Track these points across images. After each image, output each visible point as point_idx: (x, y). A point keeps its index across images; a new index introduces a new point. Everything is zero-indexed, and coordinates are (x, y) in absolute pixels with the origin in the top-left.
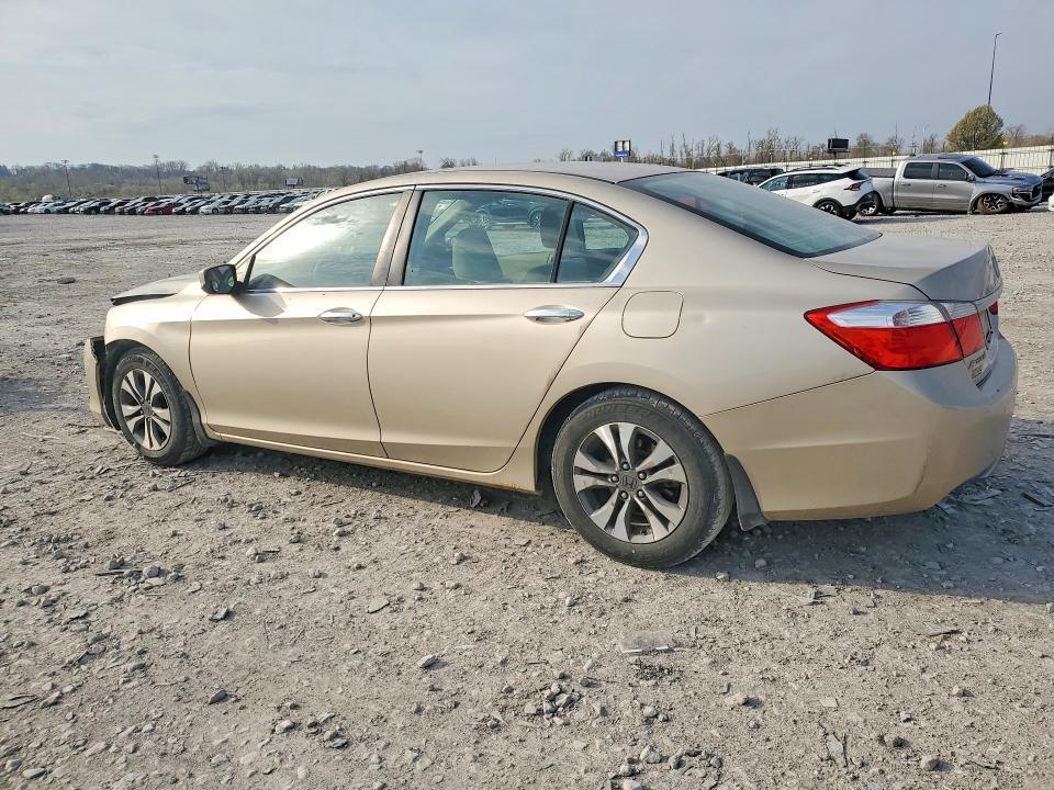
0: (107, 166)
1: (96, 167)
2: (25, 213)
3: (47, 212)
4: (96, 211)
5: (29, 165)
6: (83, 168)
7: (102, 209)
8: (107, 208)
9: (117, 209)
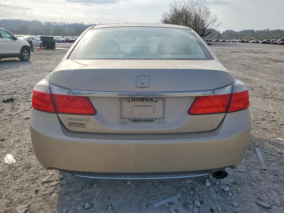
0: (281, 30)
1: (278, 30)
2: (248, 42)
3: (253, 42)
4: (265, 42)
5: (260, 30)
6: (274, 31)
7: (267, 42)
8: (268, 42)
9: (271, 43)
